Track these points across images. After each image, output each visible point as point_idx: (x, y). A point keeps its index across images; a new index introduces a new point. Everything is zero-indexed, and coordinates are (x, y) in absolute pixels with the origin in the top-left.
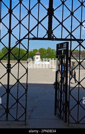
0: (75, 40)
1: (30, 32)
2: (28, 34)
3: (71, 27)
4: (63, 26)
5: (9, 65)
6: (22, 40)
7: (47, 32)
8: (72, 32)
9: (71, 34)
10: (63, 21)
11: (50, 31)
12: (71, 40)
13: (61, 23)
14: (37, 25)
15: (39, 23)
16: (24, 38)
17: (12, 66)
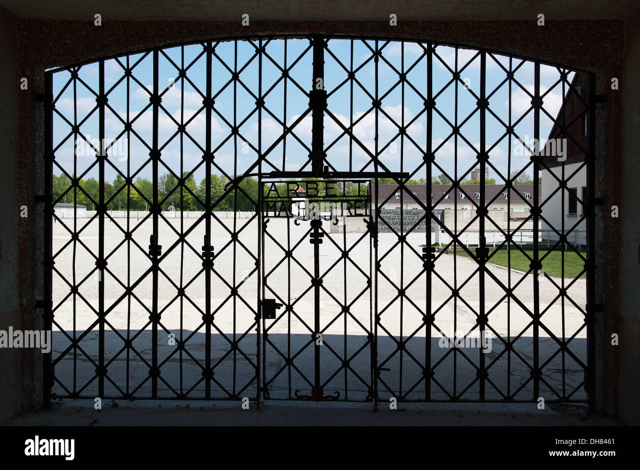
1: (262, 157)
2: (258, 163)
3: (376, 139)
4: (353, 137)
5: (208, 248)
6: (241, 178)
7: (311, 156)
8: (378, 154)
9: (375, 159)
10: (352, 125)
11: (317, 153)
12: (376, 175)
13: (348, 131)
14: (283, 137)
15: (288, 130)
16: (247, 174)
17: (215, 252)
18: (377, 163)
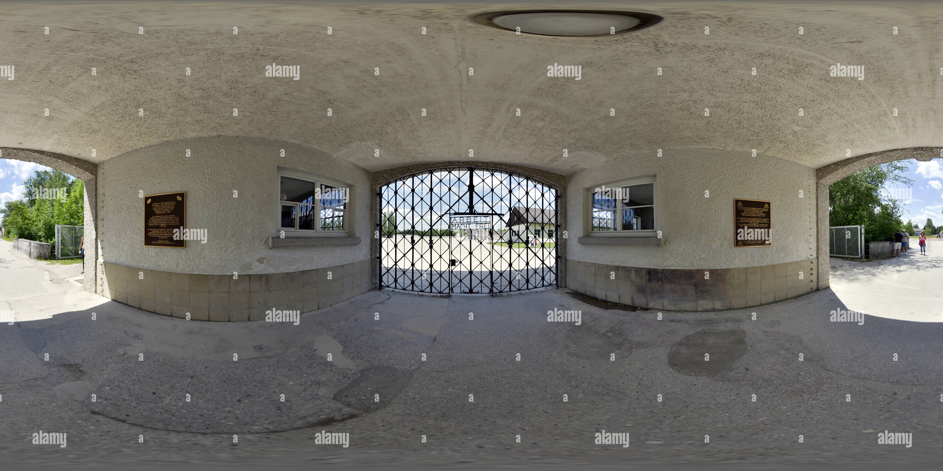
0: (496, 214)
1: (451, 208)
2: (449, 210)
3: (492, 202)
4: (484, 201)
5: (431, 241)
6: (443, 215)
7: (469, 207)
8: (493, 207)
9: (492, 208)
10: (484, 197)
11: (471, 206)
12: (492, 214)
13: (482, 199)
14: (458, 200)
15: (460, 198)
16: (446, 213)
17: (434, 242)
18: (493, 210)
